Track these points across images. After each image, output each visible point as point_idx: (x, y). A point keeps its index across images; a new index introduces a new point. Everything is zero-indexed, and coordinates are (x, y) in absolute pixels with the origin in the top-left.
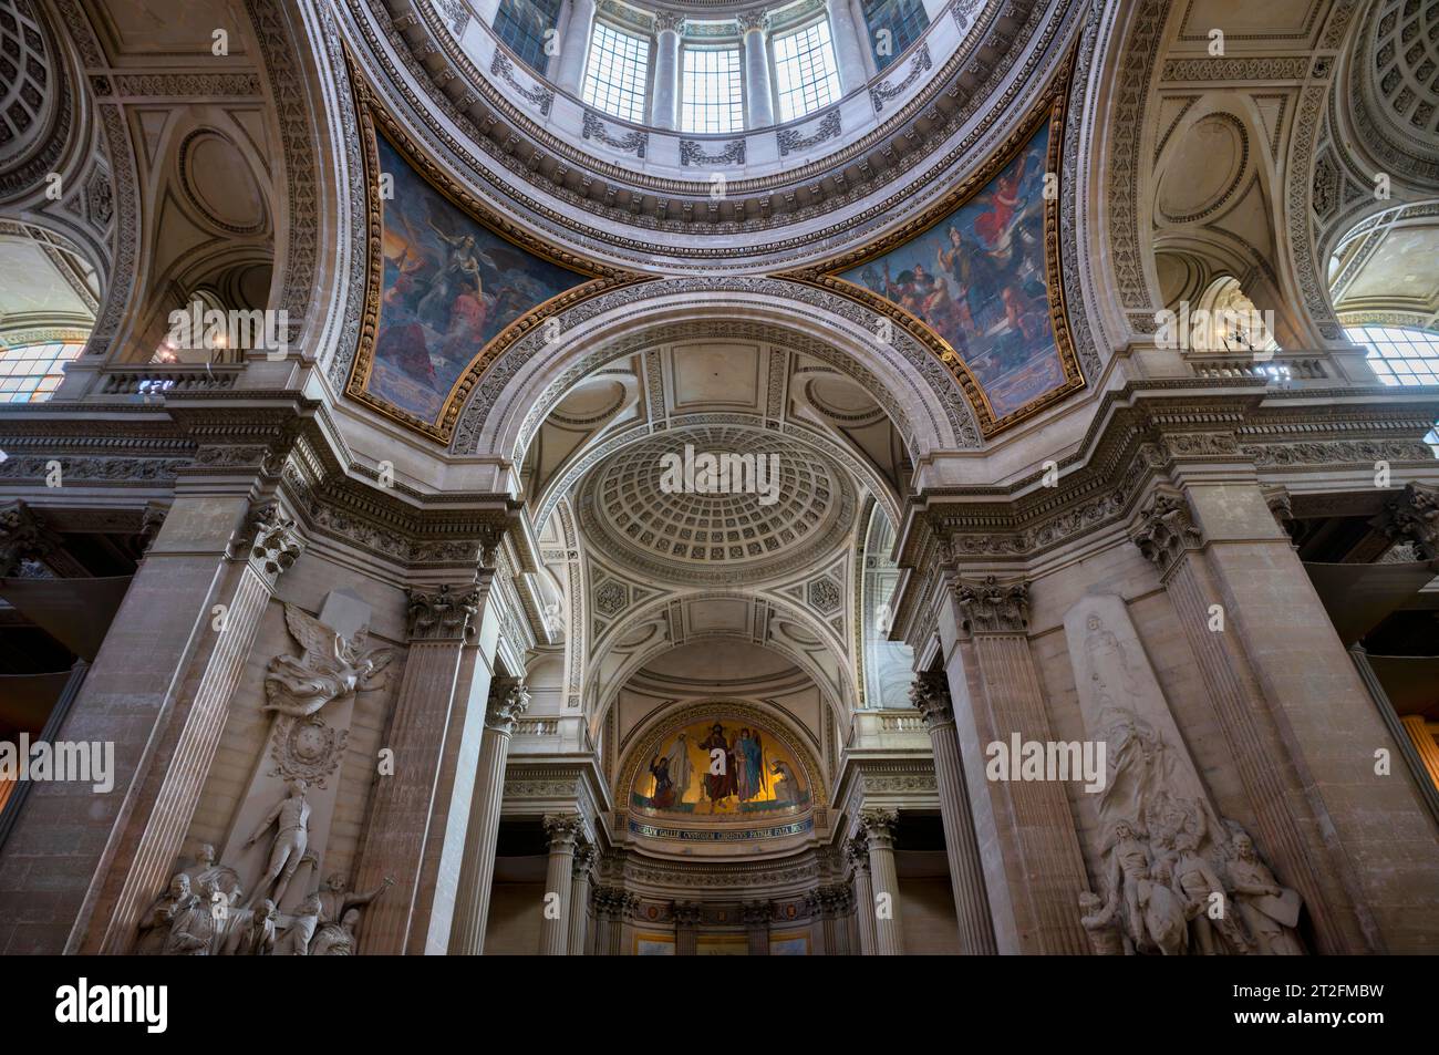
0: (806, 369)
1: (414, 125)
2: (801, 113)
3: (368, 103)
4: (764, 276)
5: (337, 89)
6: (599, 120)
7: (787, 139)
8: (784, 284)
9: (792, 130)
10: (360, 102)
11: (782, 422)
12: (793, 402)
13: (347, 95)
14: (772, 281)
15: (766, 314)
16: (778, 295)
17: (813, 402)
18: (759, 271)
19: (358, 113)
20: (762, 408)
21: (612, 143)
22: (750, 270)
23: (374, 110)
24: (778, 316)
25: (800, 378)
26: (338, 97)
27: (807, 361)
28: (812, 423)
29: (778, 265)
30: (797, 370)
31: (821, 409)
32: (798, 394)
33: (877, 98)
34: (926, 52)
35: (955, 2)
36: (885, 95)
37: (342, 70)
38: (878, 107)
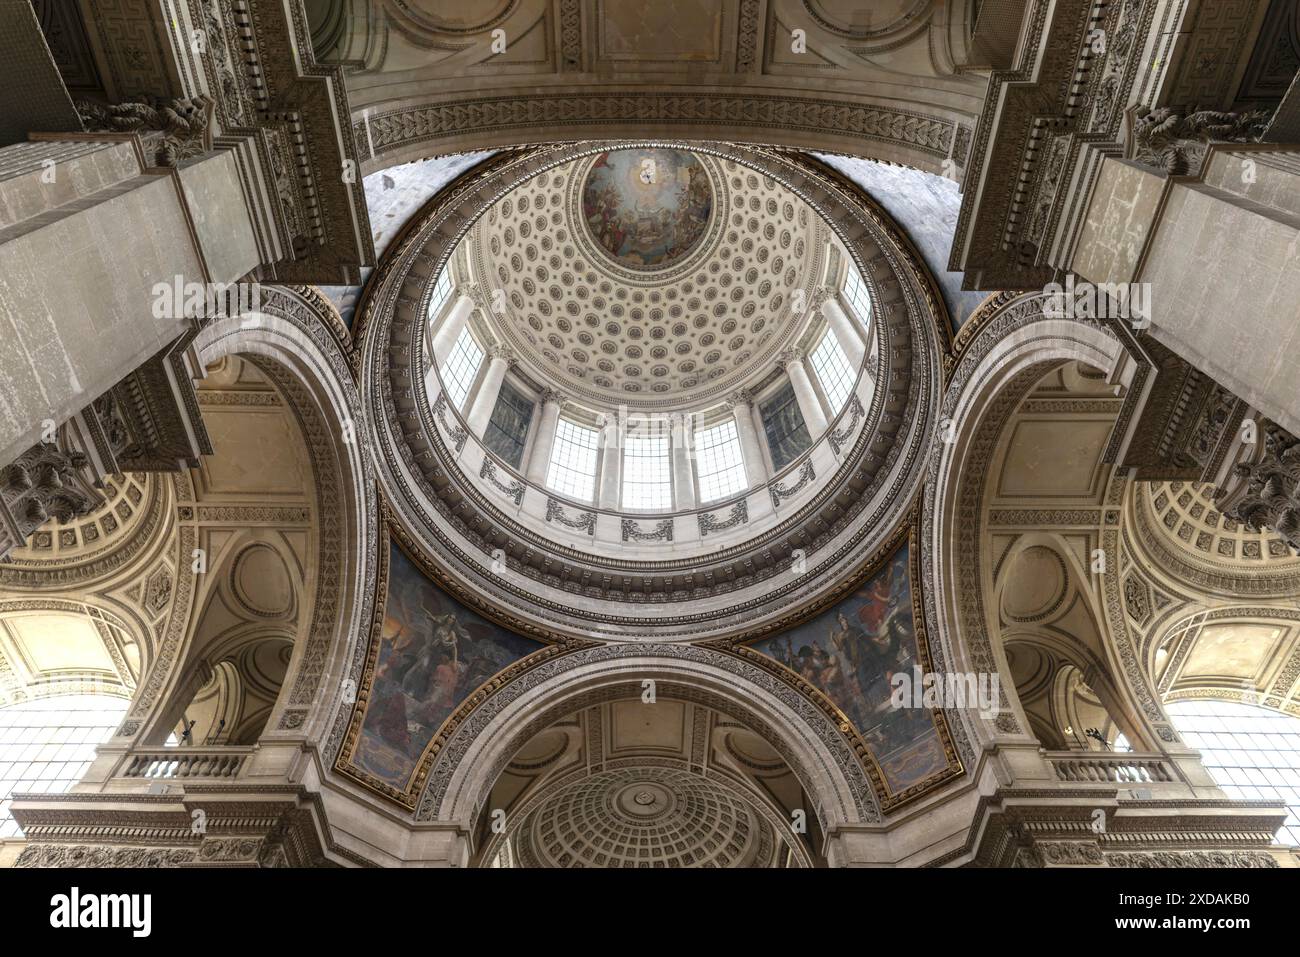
0: (725, 724)
4: (688, 644)
6: (559, 505)
8: (706, 652)
9: (710, 513)
11: (705, 768)
12: (714, 751)
13: (374, 519)
14: (695, 649)
15: (691, 679)
16: (701, 662)
17: (732, 752)
18: (682, 639)
20: (687, 753)
21: (569, 523)
22: (677, 638)
23: (391, 526)
24: (701, 681)
25: (721, 732)
27: (724, 718)
28: (729, 769)
29: (700, 635)
30: (718, 724)
31: (740, 759)
32: (718, 745)
33: (775, 495)
34: (811, 466)
35: (831, 433)
36: (781, 494)
37: (373, 502)
38: (776, 503)
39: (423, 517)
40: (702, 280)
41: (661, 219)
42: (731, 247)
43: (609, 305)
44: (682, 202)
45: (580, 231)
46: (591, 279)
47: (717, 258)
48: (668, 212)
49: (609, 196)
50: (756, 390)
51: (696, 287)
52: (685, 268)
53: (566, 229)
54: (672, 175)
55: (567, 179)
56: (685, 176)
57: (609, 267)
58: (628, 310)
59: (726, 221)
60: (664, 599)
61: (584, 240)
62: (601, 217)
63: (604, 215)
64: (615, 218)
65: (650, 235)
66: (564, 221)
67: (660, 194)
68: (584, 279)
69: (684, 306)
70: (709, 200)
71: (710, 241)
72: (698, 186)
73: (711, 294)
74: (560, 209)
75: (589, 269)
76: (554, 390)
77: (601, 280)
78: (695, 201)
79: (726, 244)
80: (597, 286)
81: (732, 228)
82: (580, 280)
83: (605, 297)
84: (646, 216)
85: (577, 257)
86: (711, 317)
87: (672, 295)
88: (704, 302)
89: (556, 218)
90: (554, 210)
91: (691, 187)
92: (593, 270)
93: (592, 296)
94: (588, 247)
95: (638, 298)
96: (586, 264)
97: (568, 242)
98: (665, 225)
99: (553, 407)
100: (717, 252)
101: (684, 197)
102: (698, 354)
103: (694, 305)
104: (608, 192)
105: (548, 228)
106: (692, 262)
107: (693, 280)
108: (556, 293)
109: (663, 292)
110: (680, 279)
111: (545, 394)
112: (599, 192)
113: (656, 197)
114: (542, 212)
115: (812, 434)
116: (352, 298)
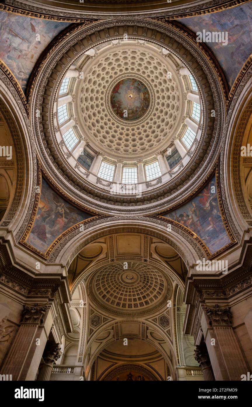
0: (155, 243)
1: (52, 176)
2: (152, 179)
3: (41, 169)
4: (142, 216)
5: (33, 165)
6: (101, 180)
8: (148, 218)
9: (149, 183)
10: (39, 169)
11: (148, 260)
12: (151, 253)
13: (36, 167)
14: (144, 217)
15: (143, 226)
16: (146, 221)
17: (157, 253)
18: (141, 214)
19: (38, 172)
20: (143, 255)
21: (104, 185)
22: (138, 215)
23: (42, 171)
24: (146, 226)
25: (153, 245)
26: (33, 167)
27: (155, 240)
28: (157, 260)
29: (146, 213)
30: (152, 243)
31: (160, 255)
32: (153, 251)
33: (170, 175)
34: (182, 164)
35: (188, 153)
36: (172, 174)
37: (35, 161)
38: (171, 176)
39: (53, 172)
40: (148, 123)
41: (135, 109)
42: (156, 112)
43: (119, 132)
44: (141, 104)
45: (109, 109)
46: (113, 124)
47: (152, 116)
48: (137, 107)
49: (119, 102)
50: (164, 151)
51: (146, 126)
52: (142, 120)
53: (105, 108)
54: (138, 96)
55: (105, 92)
56: (142, 95)
57: (119, 120)
58: (125, 133)
59: (155, 104)
61: (111, 112)
62: (116, 109)
63: (117, 108)
64: (121, 109)
65: (132, 114)
66: (105, 105)
67: (135, 102)
68: (111, 124)
69: (142, 131)
70: (149, 102)
71: (150, 111)
72: (146, 98)
73: (150, 128)
74: (103, 102)
75: (112, 121)
76: (100, 152)
77: (116, 124)
78: (145, 103)
79: (155, 112)
80: (115, 126)
81: (156, 106)
82: (110, 124)
83: (118, 129)
84: (130, 109)
85: (109, 117)
86: (150, 134)
87: (138, 129)
88: (148, 130)
89: (102, 105)
90: (101, 102)
91: (144, 99)
92: (114, 121)
93: (113, 129)
94: (112, 114)
95: (128, 130)
96: (112, 119)
97: (106, 112)
98: (136, 111)
99: (100, 158)
100: (152, 114)
101: (142, 102)
102: (146, 145)
103: (145, 131)
104: (119, 101)
105: (100, 108)
106: (144, 118)
107: (145, 124)
108: (102, 127)
109: (135, 128)
110: (141, 124)
111: (97, 153)
112: (116, 101)
113: (133, 103)
114: (98, 102)
115: (182, 156)
116: (25, 82)
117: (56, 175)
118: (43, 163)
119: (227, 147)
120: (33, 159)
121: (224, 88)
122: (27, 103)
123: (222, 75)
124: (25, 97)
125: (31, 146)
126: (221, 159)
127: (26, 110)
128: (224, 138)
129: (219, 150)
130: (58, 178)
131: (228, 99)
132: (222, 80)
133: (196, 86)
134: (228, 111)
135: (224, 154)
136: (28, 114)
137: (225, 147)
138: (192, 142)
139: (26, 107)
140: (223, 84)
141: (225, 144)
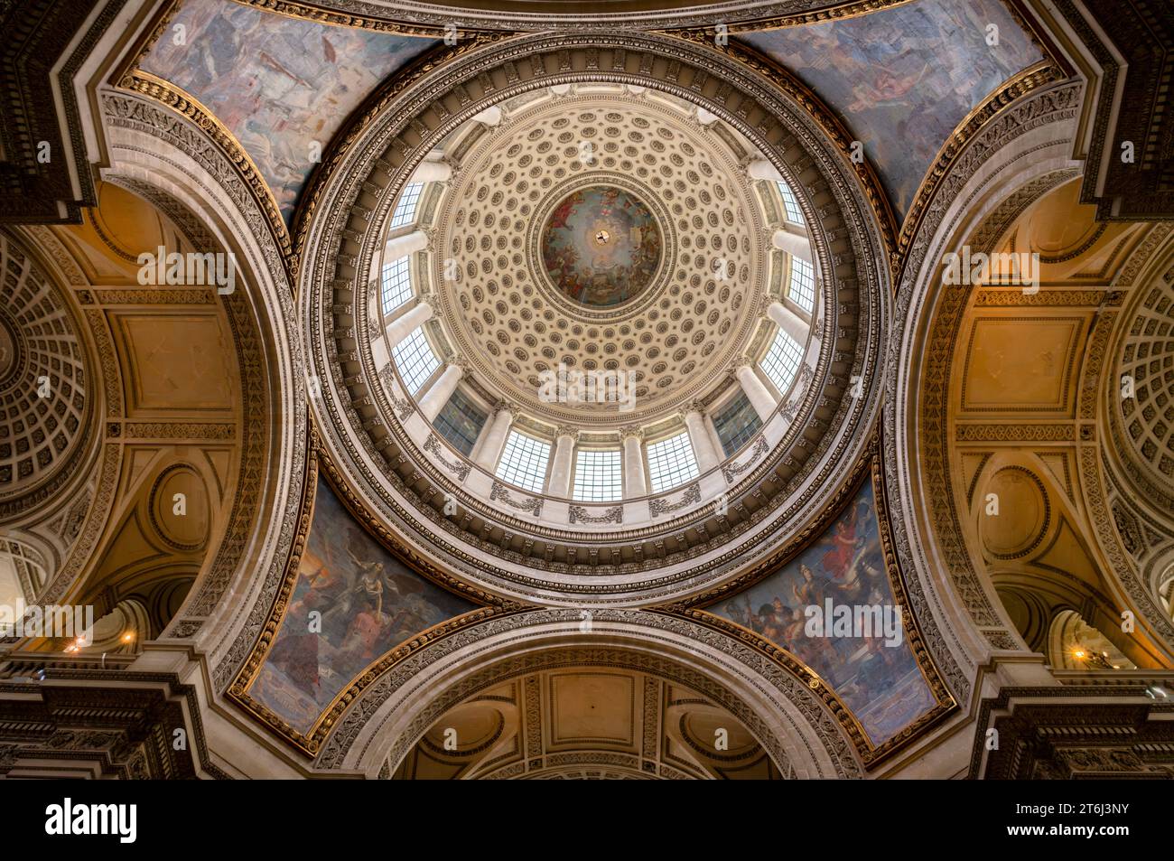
0: (679, 702)
1: (351, 472)
2: (668, 486)
3: (317, 452)
4: (637, 610)
5: (295, 438)
6: (505, 488)
7: (656, 504)
8: (656, 616)
9: (661, 499)
10: (311, 450)
11: (658, 763)
12: (668, 740)
13: (302, 444)
14: (644, 614)
15: (639, 643)
16: (650, 626)
17: (688, 740)
18: (633, 604)
19: (307, 458)
20: (638, 746)
21: (514, 504)
22: (625, 604)
23: (321, 457)
24: (650, 645)
25: (675, 712)
26: (294, 444)
27: (680, 692)
28: (689, 765)
29: (650, 600)
30: (671, 703)
31: (697, 748)
32: (673, 732)
33: (728, 475)
34: (764, 441)
35: (783, 407)
36: (734, 471)
37: (302, 426)
38: (730, 480)
39: (356, 460)
40: (654, 316)
41: (615, 274)
42: (680, 284)
43: (565, 340)
44: (635, 258)
45: (538, 272)
46: (549, 316)
47: (667, 296)
48: (622, 268)
49: (568, 254)
50: (707, 401)
51: (648, 322)
52: (637, 305)
53: (526, 270)
54: (625, 235)
55: (527, 224)
56: (637, 235)
57: (566, 306)
58: (583, 345)
59: (675, 260)
60: (611, 572)
61: (542, 280)
62: (560, 272)
63: (563, 270)
64: (572, 273)
65: (606, 288)
66: (524, 262)
67: (614, 252)
68: (542, 316)
69: (637, 340)
70: (658, 254)
71: (660, 280)
72: (649, 242)
73: (663, 328)
74: (520, 251)
75: (546, 307)
76: (507, 401)
77: (558, 317)
78: (646, 257)
79: (675, 282)
80: (554, 322)
81: (681, 266)
82: (537, 316)
83: (562, 332)
84: (601, 272)
85: (535, 295)
86: (663, 348)
87: (625, 331)
88: (656, 335)
89: (517, 259)
90: (515, 251)
91: (643, 245)
92: (550, 308)
93: (549, 331)
94: (545, 286)
95: (593, 334)
96: (544, 302)
97: (527, 282)
98: (620, 279)
99: (506, 417)
100: (667, 290)
101: (637, 254)
102: (650, 380)
103: (647, 339)
104: (567, 250)
105: (509, 268)
106: (644, 300)
107: (645, 316)
108: (514, 326)
109: (616, 328)
110: (632, 316)
111: (497, 404)
112: (558, 249)
113: (611, 255)
114: (504, 252)
115: (764, 417)
116: (293, 194)
117: (364, 471)
118: (325, 431)
119: (902, 391)
120: (295, 419)
121: (884, 218)
122: (293, 253)
123: (876, 181)
124: (288, 236)
125: (293, 379)
126: (887, 427)
127: (288, 272)
128: (891, 364)
129: (878, 399)
130: (371, 480)
131: (896, 250)
132: (875, 195)
133: (798, 211)
134: (898, 283)
135: (894, 411)
136: (292, 284)
137: (895, 391)
138: (794, 372)
139: (289, 263)
140: (880, 207)
141: (896, 381)
